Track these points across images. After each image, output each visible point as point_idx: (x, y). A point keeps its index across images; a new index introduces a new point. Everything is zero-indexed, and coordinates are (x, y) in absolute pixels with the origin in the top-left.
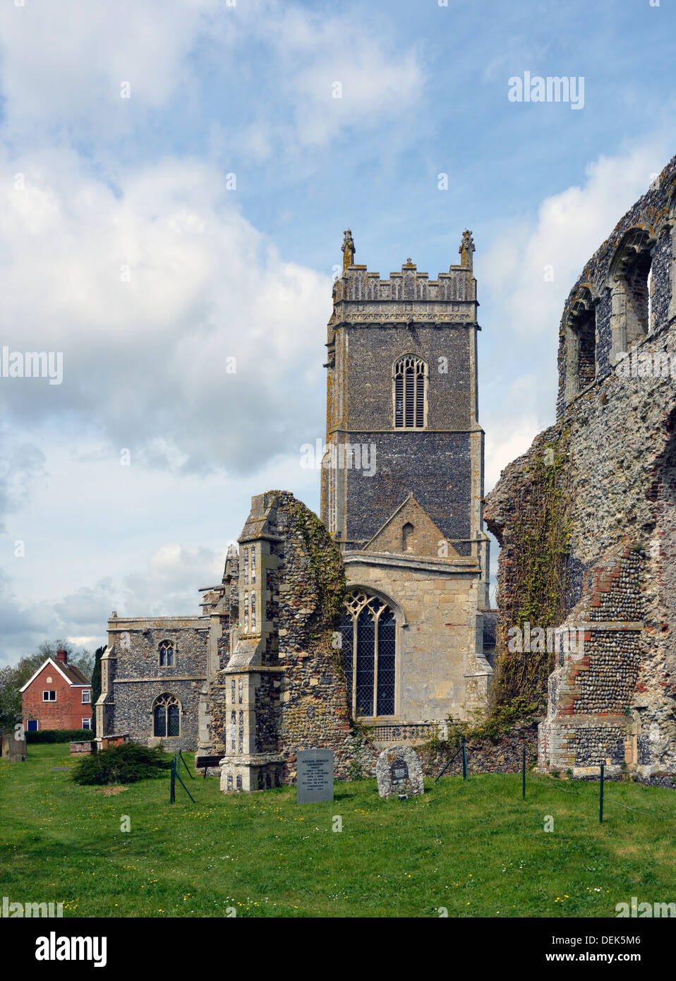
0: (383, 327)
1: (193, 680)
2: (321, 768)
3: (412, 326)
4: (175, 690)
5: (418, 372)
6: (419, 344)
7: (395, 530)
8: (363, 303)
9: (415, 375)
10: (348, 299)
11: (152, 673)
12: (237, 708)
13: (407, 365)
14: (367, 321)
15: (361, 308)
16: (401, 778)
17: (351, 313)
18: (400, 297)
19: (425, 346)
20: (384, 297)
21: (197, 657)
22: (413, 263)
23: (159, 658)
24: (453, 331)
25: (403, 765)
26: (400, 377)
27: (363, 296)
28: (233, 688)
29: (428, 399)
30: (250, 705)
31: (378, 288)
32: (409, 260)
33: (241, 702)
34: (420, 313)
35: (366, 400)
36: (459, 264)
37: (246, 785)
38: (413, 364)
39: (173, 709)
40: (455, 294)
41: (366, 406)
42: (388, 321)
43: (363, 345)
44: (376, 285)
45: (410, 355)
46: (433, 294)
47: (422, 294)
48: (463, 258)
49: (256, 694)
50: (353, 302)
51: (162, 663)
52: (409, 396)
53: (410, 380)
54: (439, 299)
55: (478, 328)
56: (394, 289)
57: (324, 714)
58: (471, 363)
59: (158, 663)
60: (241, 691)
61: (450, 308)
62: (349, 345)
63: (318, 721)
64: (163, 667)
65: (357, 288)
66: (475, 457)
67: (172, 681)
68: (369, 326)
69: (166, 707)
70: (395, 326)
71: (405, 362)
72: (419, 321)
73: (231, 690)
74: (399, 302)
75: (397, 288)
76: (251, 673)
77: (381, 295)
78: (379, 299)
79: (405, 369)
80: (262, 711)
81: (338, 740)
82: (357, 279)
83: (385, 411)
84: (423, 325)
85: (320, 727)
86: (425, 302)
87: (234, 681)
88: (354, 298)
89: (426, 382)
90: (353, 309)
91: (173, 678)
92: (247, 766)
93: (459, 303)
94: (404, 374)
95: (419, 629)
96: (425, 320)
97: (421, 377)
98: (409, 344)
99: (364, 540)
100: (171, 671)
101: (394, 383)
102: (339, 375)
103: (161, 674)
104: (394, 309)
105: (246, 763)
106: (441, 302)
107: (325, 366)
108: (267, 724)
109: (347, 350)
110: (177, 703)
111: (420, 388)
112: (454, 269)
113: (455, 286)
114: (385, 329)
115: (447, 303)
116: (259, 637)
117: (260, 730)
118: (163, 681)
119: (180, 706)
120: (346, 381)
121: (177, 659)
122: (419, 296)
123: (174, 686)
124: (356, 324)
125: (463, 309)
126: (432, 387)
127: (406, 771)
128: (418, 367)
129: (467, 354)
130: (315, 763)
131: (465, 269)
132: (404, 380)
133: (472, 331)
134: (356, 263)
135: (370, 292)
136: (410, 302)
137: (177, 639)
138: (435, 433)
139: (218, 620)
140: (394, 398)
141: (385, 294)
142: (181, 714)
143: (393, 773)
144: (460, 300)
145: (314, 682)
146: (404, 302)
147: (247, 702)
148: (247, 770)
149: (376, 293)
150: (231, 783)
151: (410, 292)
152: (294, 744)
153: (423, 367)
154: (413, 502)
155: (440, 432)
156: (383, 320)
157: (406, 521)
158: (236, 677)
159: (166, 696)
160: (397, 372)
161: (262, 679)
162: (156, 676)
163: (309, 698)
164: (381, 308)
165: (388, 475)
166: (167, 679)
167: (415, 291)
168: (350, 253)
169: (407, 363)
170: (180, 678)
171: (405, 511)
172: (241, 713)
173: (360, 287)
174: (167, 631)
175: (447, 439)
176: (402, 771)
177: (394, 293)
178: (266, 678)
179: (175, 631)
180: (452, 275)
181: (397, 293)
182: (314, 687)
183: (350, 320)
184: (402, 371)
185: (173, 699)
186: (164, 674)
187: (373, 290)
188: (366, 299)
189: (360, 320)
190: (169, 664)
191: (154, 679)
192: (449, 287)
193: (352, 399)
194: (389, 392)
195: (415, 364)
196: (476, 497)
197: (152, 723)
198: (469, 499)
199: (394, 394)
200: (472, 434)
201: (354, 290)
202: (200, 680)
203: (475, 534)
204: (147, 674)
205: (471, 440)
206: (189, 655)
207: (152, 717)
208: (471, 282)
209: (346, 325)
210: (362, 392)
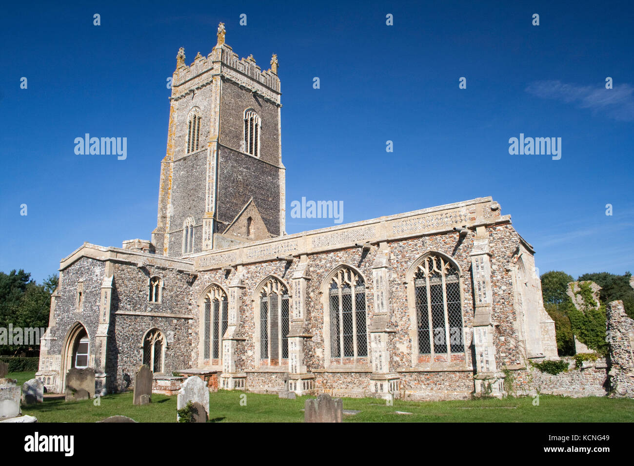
0: (240, 87)
1: (174, 318)
3: (255, 95)
4: (161, 324)
5: (256, 122)
7: (243, 220)
8: (230, 68)
9: (254, 123)
10: (223, 62)
11: (143, 307)
13: (251, 115)
14: (232, 79)
15: (229, 70)
17: (224, 71)
18: (248, 74)
19: (259, 108)
23: (148, 293)
24: (271, 106)
26: (246, 121)
27: (230, 64)
29: (260, 140)
34: (258, 88)
38: (253, 116)
39: (159, 344)
40: (272, 85)
41: (230, 132)
42: (242, 84)
43: (229, 93)
44: (236, 61)
45: (253, 110)
46: (263, 80)
47: (258, 77)
50: (225, 65)
51: (151, 299)
52: (251, 135)
53: (252, 125)
54: (265, 84)
56: (245, 68)
58: (279, 127)
59: (148, 297)
61: (269, 92)
62: (223, 90)
64: (151, 302)
66: (281, 184)
67: (159, 317)
68: (233, 83)
69: (154, 342)
70: (246, 89)
71: (250, 113)
72: (257, 92)
74: (247, 76)
75: (247, 68)
78: (237, 69)
79: (250, 117)
82: (227, 53)
83: (240, 139)
84: (260, 96)
86: (259, 83)
88: (226, 63)
89: (259, 130)
90: (225, 69)
91: (160, 314)
93: (273, 91)
94: (249, 120)
96: (260, 93)
97: (256, 125)
98: (252, 103)
99: (227, 223)
100: (157, 307)
101: (244, 123)
103: (150, 309)
104: (245, 79)
106: (266, 87)
109: (221, 92)
110: (162, 338)
111: (256, 132)
113: (272, 81)
114: (241, 89)
115: (268, 88)
118: (152, 316)
119: (165, 341)
120: (221, 112)
121: (163, 297)
122: (256, 78)
123: (161, 321)
124: (227, 79)
125: (275, 95)
126: (262, 134)
128: (255, 119)
129: (277, 122)
132: (249, 124)
133: (278, 110)
135: (233, 64)
136: (252, 79)
137: (164, 277)
138: (264, 162)
140: (244, 132)
141: (241, 69)
142: (165, 349)
144: (274, 89)
146: (250, 77)
149: (236, 65)
151: (253, 74)
153: (258, 120)
154: (253, 204)
155: (266, 163)
156: (240, 83)
157: (249, 216)
159: (153, 331)
160: (245, 117)
162: (146, 310)
164: (239, 76)
165: (240, 181)
166: (156, 314)
167: (255, 75)
170: (165, 315)
171: (249, 208)
173: (228, 58)
174: (158, 268)
175: (269, 169)
177: (245, 70)
179: (164, 269)
180: (271, 74)
181: (247, 71)
183: (223, 75)
184: (248, 118)
185: (159, 335)
186: (152, 309)
188: (232, 66)
189: (228, 77)
190: (156, 300)
191: (145, 314)
192: (269, 80)
193: (223, 124)
194: (242, 128)
195: (255, 116)
196: (283, 210)
197: (142, 358)
198: (279, 210)
199: (244, 130)
200: (280, 170)
201: (225, 58)
202: (180, 318)
203: (282, 233)
204: (139, 308)
205: (279, 173)
206: (172, 293)
207: (142, 351)
208: (278, 83)
209: (222, 77)
210: (228, 122)
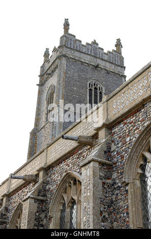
0: (83, 63)
3: (97, 68)
5: (100, 90)
6: (100, 77)
8: (74, 50)
9: (98, 91)
13: (95, 85)
15: (72, 52)
18: (91, 53)
19: (103, 79)
20: (84, 51)
22: (97, 42)
24: (115, 76)
26: (91, 90)
31: (81, 46)
32: (95, 40)
34: (101, 64)
36: (116, 50)
40: (115, 61)
42: (85, 62)
43: (73, 69)
45: (96, 81)
46: (106, 57)
47: (101, 56)
48: (117, 48)
50: (69, 48)
52: (95, 100)
53: (96, 92)
54: (108, 60)
56: (88, 50)
61: (113, 66)
65: (71, 43)
68: (77, 61)
70: (89, 65)
71: (93, 83)
72: (100, 67)
74: (90, 55)
75: (90, 49)
78: (81, 51)
79: (93, 87)
84: (102, 69)
86: (102, 59)
89: (103, 96)
90: (69, 51)
94: (93, 89)
96: (102, 67)
97: (101, 93)
98: (95, 75)
101: (88, 91)
104: (88, 58)
106: (109, 62)
107: (37, 85)
109: (65, 68)
111: (101, 98)
112: (114, 51)
113: (115, 58)
115: (112, 63)
120: (64, 83)
122: (99, 56)
124: (70, 58)
125: (119, 69)
128: (100, 87)
131: (118, 52)
132: (93, 91)
133: (123, 79)
136: (95, 57)
140: (88, 98)
144: (117, 64)
146: (93, 56)
149: (80, 48)
151: (95, 53)
153: (102, 88)
156: (83, 61)
160: (90, 87)
164: (82, 55)
167: (98, 54)
180: (114, 53)
181: (90, 51)
183: (67, 55)
187: (78, 47)
188: (75, 48)
189: (72, 57)
192: (113, 57)
194: (86, 95)
195: (98, 86)
201: (69, 43)
208: (122, 59)
209: (65, 56)
210: (72, 91)
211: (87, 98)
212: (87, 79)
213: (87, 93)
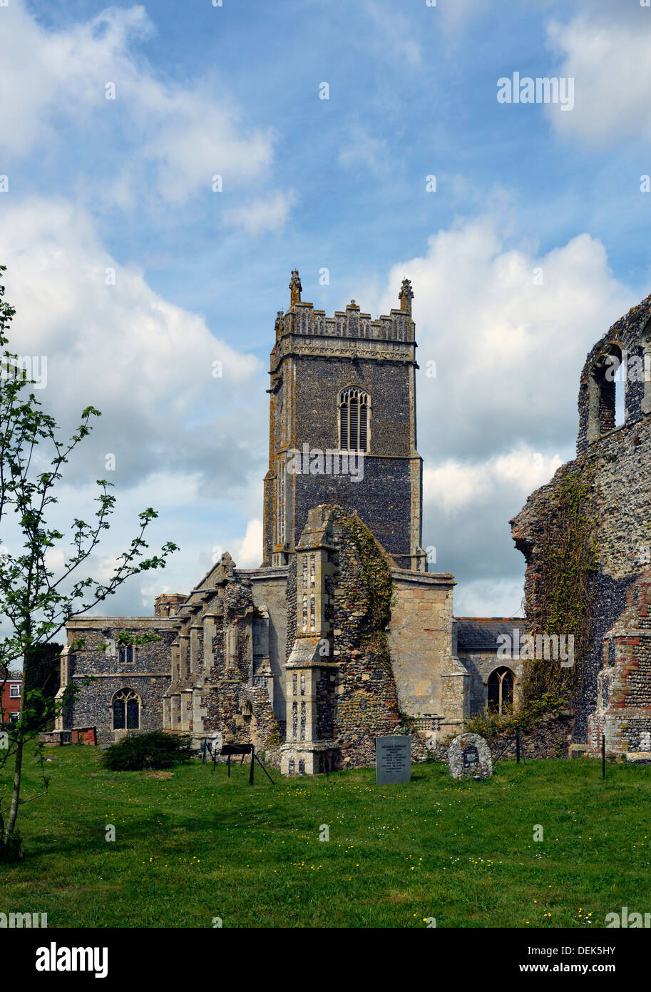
0: (329, 360)
1: (153, 677)
2: (399, 752)
3: (356, 362)
4: (134, 685)
5: (361, 402)
6: (363, 378)
8: (310, 337)
9: (359, 405)
10: (295, 332)
11: (112, 669)
12: (299, 699)
13: (352, 395)
14: (314, 353)
15: (308, 341)
16: (472, 762)
17: (299, 346)
18: (344, 334)
19: (368, 380)
20: (330, 333)
21: (156, 655)
22: (357, 304)
23: (119, 655)
24: (393, 368)
25: (475, 751)
26: (344, 406)
27: (310, 330)
28: (295, 681)
29: (371, 427)
30: (313, 696)
31: (324, 324)
32: (353, 301)
33: (303, 694)
34: (364, 350)
35: (313, 425)
36: (399, 309)
37: (309, 768)
38: (356, 396)
39: (133, 703)
40: (396, 335)
41: (312, 431)
42: (333, 355)
43: (310, 375)
44: (322, 322)
45: (354, 387)
46: (375, 333)
47: (365, 333)
48: (402, 304)
49: (317, 688)
50: (301, 336)
51: (122, 660)
52: (354, 424)
53: (354, 409)
54: (381, 338)
55: (416, 367)
56: (339, 327)
57: (375, 706)
58: (411, 397)
59: (118, 660)
60: (303, 684)
61: (391, 347)
62: (297, 374)
63: (369, 712)
64: (123, 663)
65: (304, 323)
66: (414, 481)
67: (132, 677)
68: (316, 358)
69: (126, 701)
70: (340, 360)
71: (349, 393)
72: (363, 356)
73: (292, 683)
74: (344, 339)
75: (342, 326)
76: (313, 668)
77: (327, 332)
78: (325, 334)
79: (349, 399)
80: (321, 703)
81: (388, 729)
82: (304, 315)
83: (331, 436)
84: (366, 361)
85: (371, 718)
86: (367, 340)
87: (296, 675)
88: (301, 333)
89: (369, 412)
90: (300, 342)
91: (132, 674)
92: (310, 751)
93: (399, 344)
94: (349, 403)
95: (400, 634)
96: (368, 356)
97: (364, 407)
98: (353, 377)
100: (131, 668)
101: (339, 411)
102: (287, 401)
103: (121, 670)
104: (339, 344)
105: (310, 749)
106: (383, 342)
107: (268, 392)
108: (325, 714)
109: (295, 378)
110: (137, 697)
111: (364, 417)
112: (394, 312)
113: (395, 328)
114: (331, 362)
115: (388, 342)
116: (318, 636)
117: (319, 719)
118: (122, 677)
119: (139, 700)
120: (294, 407)
121: (137, 657)
122: (362, 335)
123: (134, 681)
124: (304, 356)
125: (403, 349)
126: (374, 416)
127: (477, 756)
128: (361, 398)
129: (407, 389)
130: (394, 748)
131: (404, 313)
132: (349, 409)
133: (411, 369)
134: (302, 301)
135: (316, 328)
136: (354, 340)
138: (377, 458)
139: (212, 620)
140: (339, 424)
141: (331, 330)
142: (140, 707)
143: (465, 757)
144: (400, 340)
145: (365, 677)
146: (348, 339)
147: (310, 693)
148: (311, 755)
149: (322, 329)
150: (292, 767)
151: (354, 331)
152: (348, 732)
153: (366, 398)
155: (382, 458)
156: (328, 354)
158: (298, 672)
159: (126, 691)
160: (342, 401)
161: (322, 674)
162: (115, 671)
163: (361, 691)
164: (327, 343)
165: (333, 494)
166: (127, 675)
167: (359, 330)
168: (297, 291)
169: (352, 393)
170: (140, 674)
172: (303, 704)
173: (307, 323)
174: (127, 630)
175: (388, 465)
176: (473, 755)
177: (339, 330)
178: (324, 673)
179: (135, 630)
180: (393, 318)
181: (342, 330)
182: (366, 682)
183: (297, 352)
184: (347, 401)
185: (133, 694)
186: (123, 671)
187: (319, 326)
188: (313, 333)
189: (307, 352)
190: (129, 661)
191: (114, 675)
192: (390, 328)
193: (299, 423)
194: (335, 418)
195: (359, 395)
196: (415, 517)
197: (112, 716)
198: (409, 520)
199: (339, 422)
200: (411, 461)
201: (300, 325)
202: (160, 677)
203: (415, 549)
204: (107, 670)
205: (410, 466)
206: (149, 653)
207: (111, 710)
208: (410, 326)
209: (294, 356)
210: (309, 417)
211: (336, 423)
212: (336, 389)
213: (336, 417)
